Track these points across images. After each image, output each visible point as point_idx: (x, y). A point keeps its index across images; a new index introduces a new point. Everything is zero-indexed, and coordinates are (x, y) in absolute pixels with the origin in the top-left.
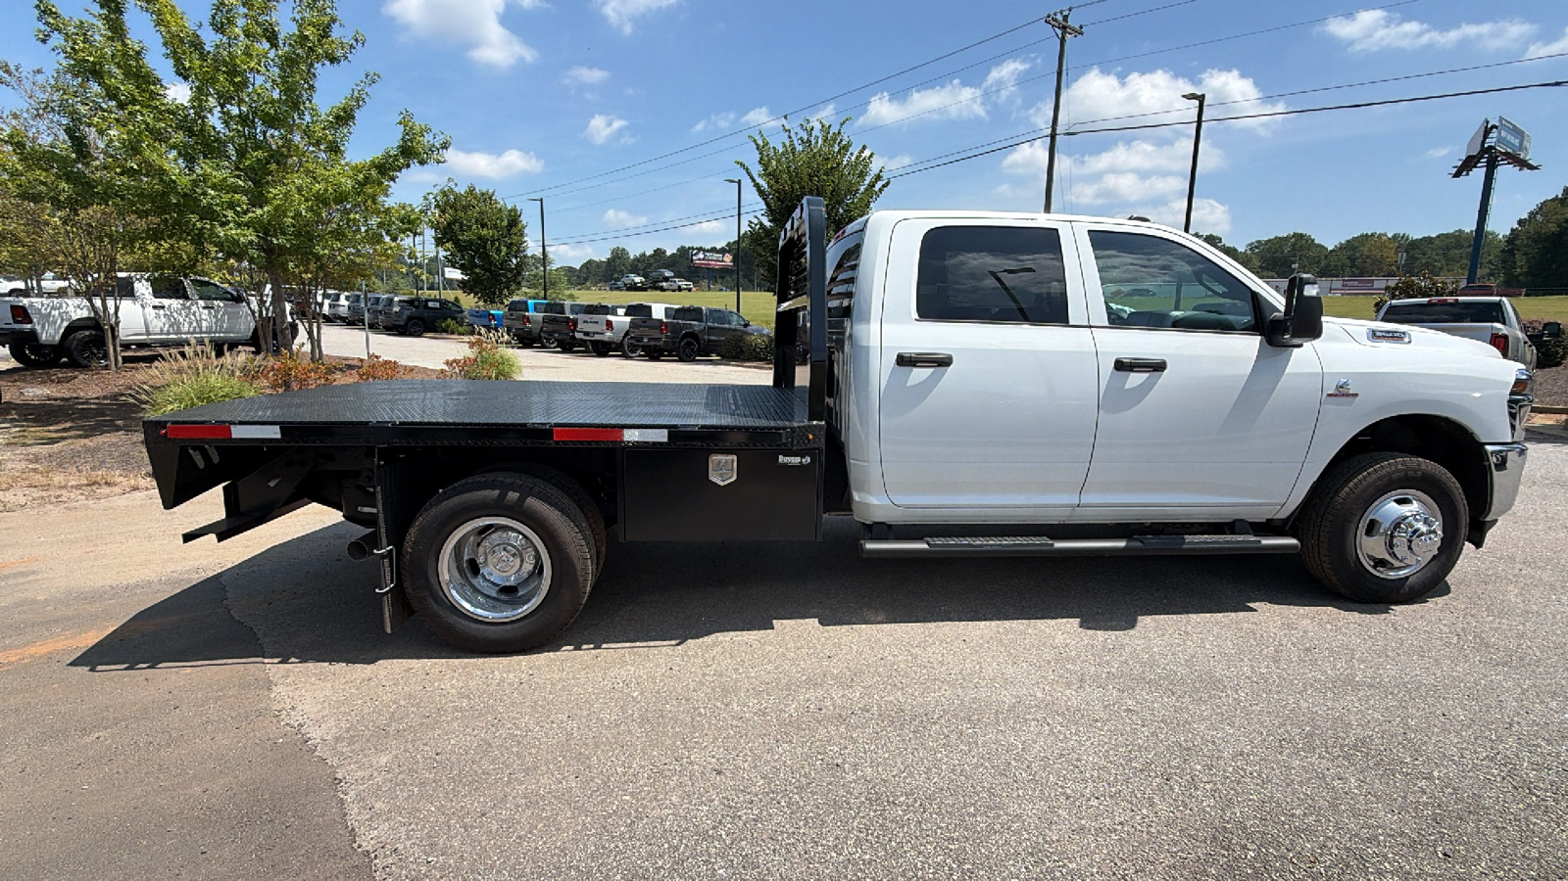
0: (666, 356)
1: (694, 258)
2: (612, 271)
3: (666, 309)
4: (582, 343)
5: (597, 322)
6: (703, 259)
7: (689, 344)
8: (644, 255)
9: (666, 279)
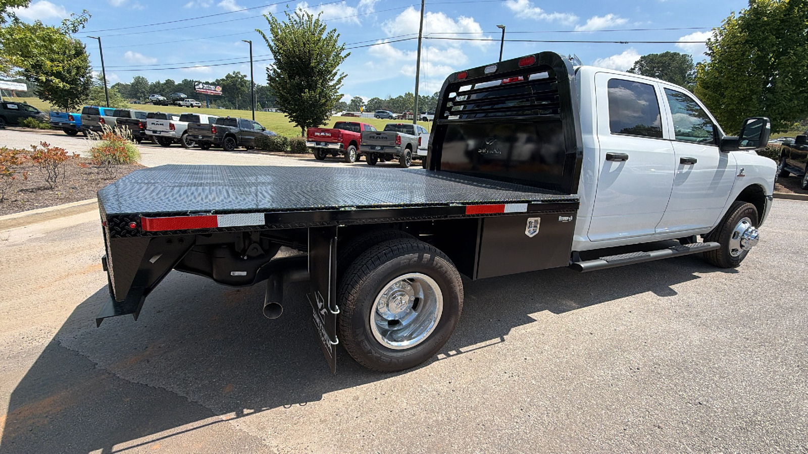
0: (213, 147)
1: (196, 87)
2: (138, 91)
3: (209, 118)
4: (150, 138)
5: (163, 124)
6: (203, 88)
7: (230, 140)
8: (159, 83)
9: (182, 99)
